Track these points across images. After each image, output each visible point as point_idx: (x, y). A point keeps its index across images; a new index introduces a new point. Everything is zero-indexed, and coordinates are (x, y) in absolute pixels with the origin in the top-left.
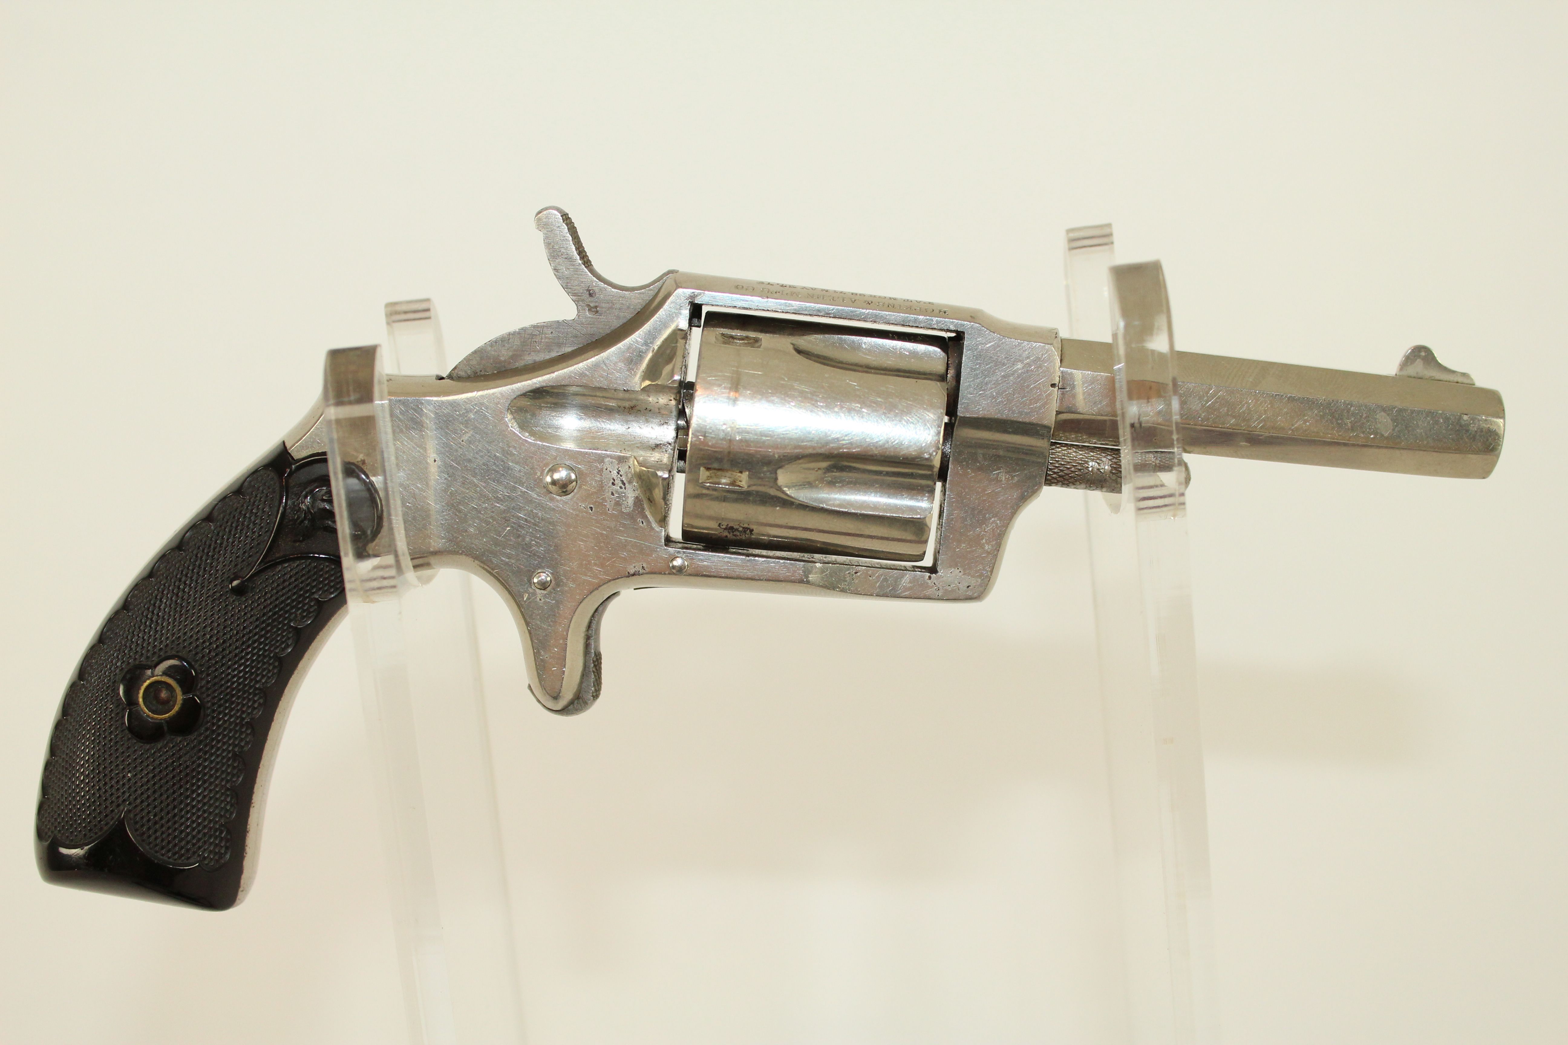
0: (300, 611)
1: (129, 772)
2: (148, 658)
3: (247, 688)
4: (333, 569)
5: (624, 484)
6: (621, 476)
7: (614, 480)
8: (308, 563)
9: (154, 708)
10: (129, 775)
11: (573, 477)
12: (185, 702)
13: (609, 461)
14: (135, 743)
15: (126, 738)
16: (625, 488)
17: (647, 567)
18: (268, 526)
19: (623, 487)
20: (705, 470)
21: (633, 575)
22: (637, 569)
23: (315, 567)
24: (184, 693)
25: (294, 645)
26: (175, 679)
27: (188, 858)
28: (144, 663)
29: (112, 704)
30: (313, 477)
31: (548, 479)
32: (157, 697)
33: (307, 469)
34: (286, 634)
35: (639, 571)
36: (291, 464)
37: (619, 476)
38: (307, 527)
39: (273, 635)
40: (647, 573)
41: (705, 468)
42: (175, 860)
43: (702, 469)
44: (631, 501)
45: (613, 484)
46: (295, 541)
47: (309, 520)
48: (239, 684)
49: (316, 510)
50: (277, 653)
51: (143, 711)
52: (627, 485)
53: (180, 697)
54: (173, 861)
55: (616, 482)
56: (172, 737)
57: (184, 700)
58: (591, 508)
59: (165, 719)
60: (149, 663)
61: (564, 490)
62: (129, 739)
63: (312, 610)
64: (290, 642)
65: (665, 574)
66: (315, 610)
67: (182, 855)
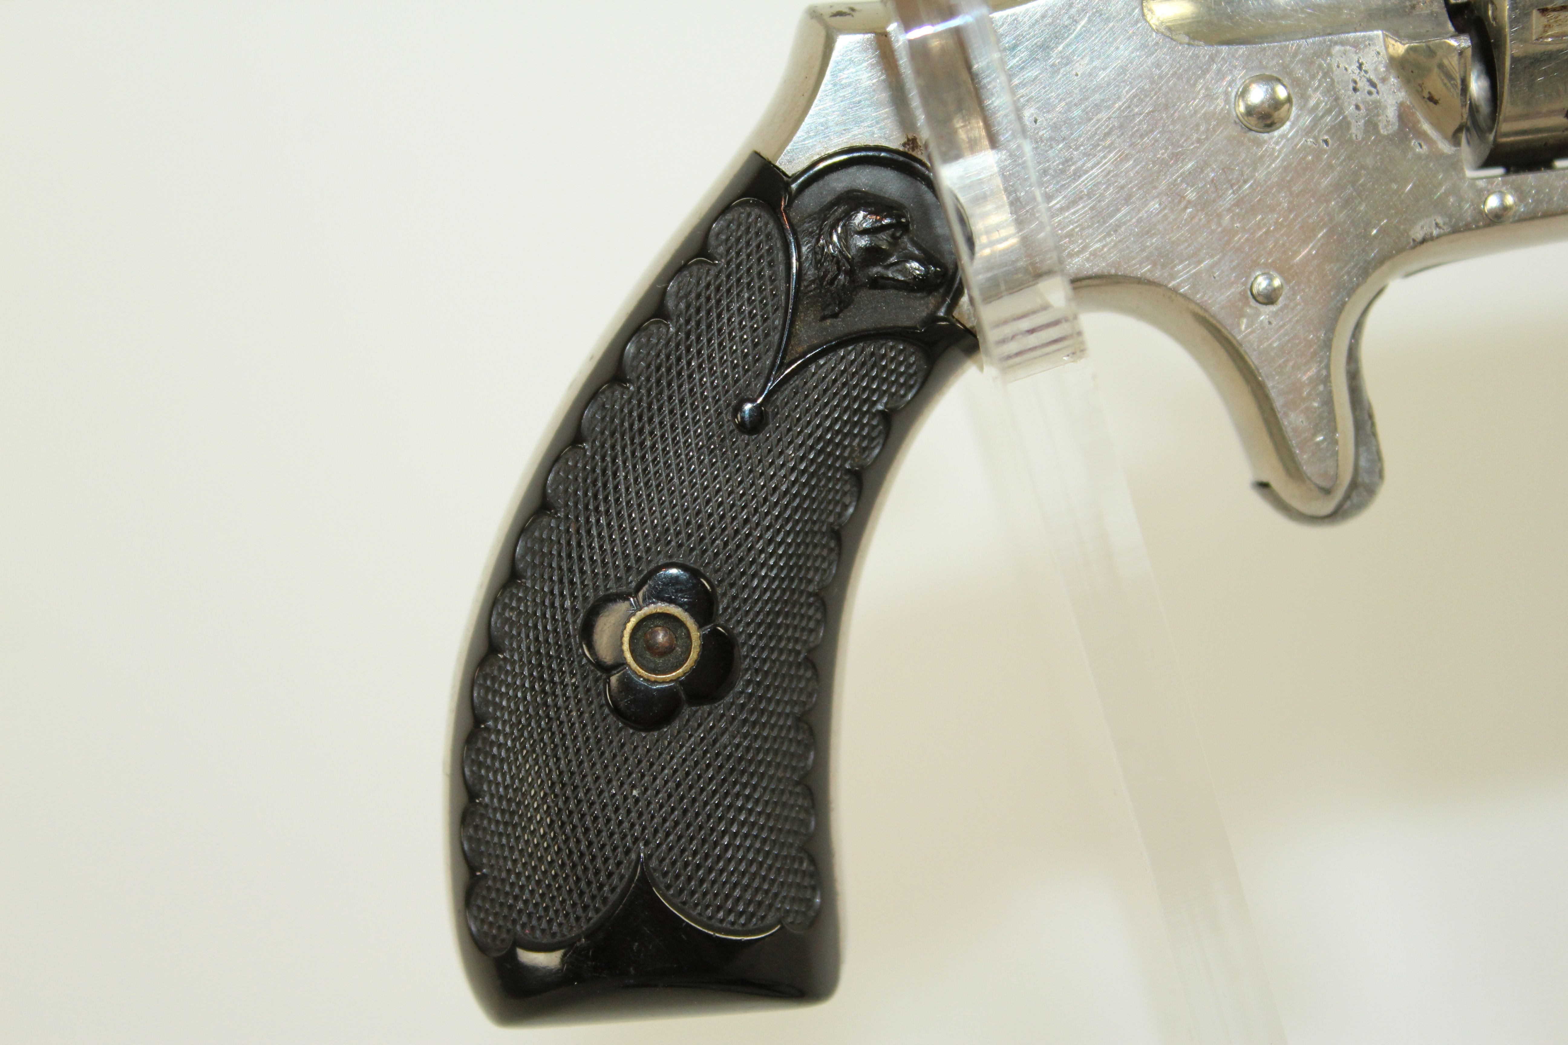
0: (857, 441)
1: (634, 787)
2: (618, 579)
3: (796, 596)
4: (901, 351)
5: (1374, 85)
6: (1366, 72)
7: (1355, 82)
8: (859, 349)
9: (652, 665)
10: (635, 793)
11: (1282, 93)
12: (706, 639)
13: (1340, 51)
14: (633, 734)
15: (613, 730)
16: (1378, 93)
17: (1445, 224)
18: (776, 300)
19: (1373, 90)
20: (1539, 15)
21: (1424, 241)
22: (1426, 230)
23: (872, 354)
24: (701, 625)
25: (854, 504)
26: (681, 605)
27: (763, 918)
28: (614, 591)
29: (574, 675)
30: (829, 198)
31: (1242, 109)
32: (651, 648)
33: (814, 188)
34: (841, 487)
35: (1431, 234)
36: (788, 185)
37: (1363, 73)
38: (844, 285)
39: (822, 492)
40: (1445, 235)
41: (1539, 10)
42: (743, 925)
43: (1535, 13)
44: (1391, 113)
45: (1355, 90)
46: (824, 318)
47: (846, 273)
48: (784, 591)
49: (854, 251)
50: (832, 524)
51: (636, 673)
52: (1379, 86)
53: (696, 635)
54: (740, 928)
55: (1360, 85)
56: (694, 708)
57: (704, 638)
58: (1326, 142)
59: (676, 680)
60: (624, 588)
61: (1269, 122)
62: (620, 730)
63: (874, 434)
64: (847, 500)
65: (1478, 228)
66: (880, 433)
67: (753, 915)
